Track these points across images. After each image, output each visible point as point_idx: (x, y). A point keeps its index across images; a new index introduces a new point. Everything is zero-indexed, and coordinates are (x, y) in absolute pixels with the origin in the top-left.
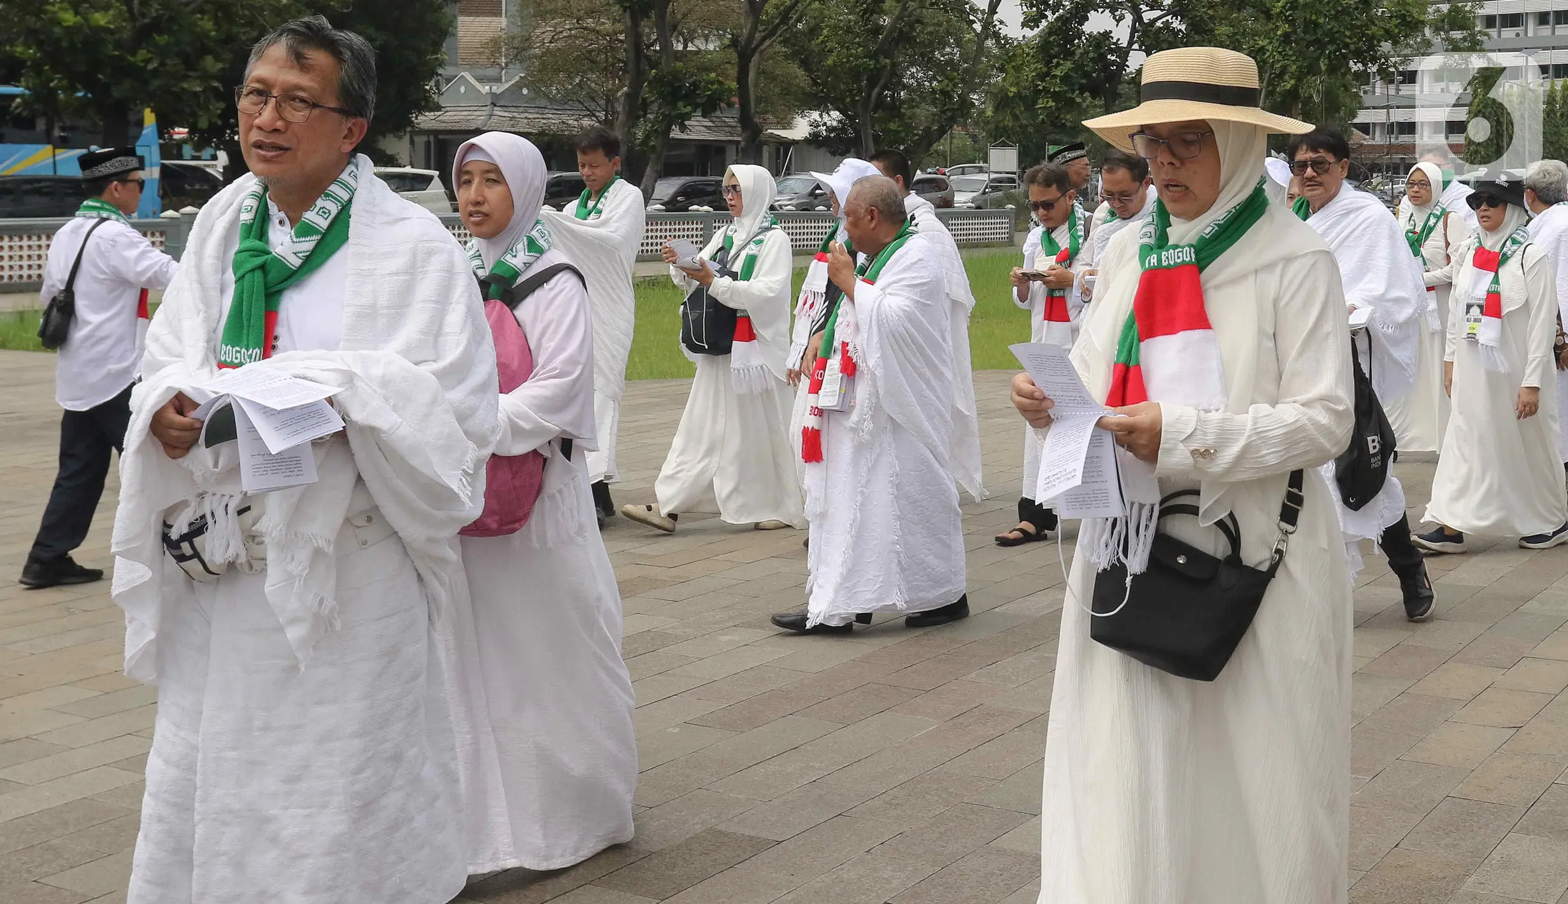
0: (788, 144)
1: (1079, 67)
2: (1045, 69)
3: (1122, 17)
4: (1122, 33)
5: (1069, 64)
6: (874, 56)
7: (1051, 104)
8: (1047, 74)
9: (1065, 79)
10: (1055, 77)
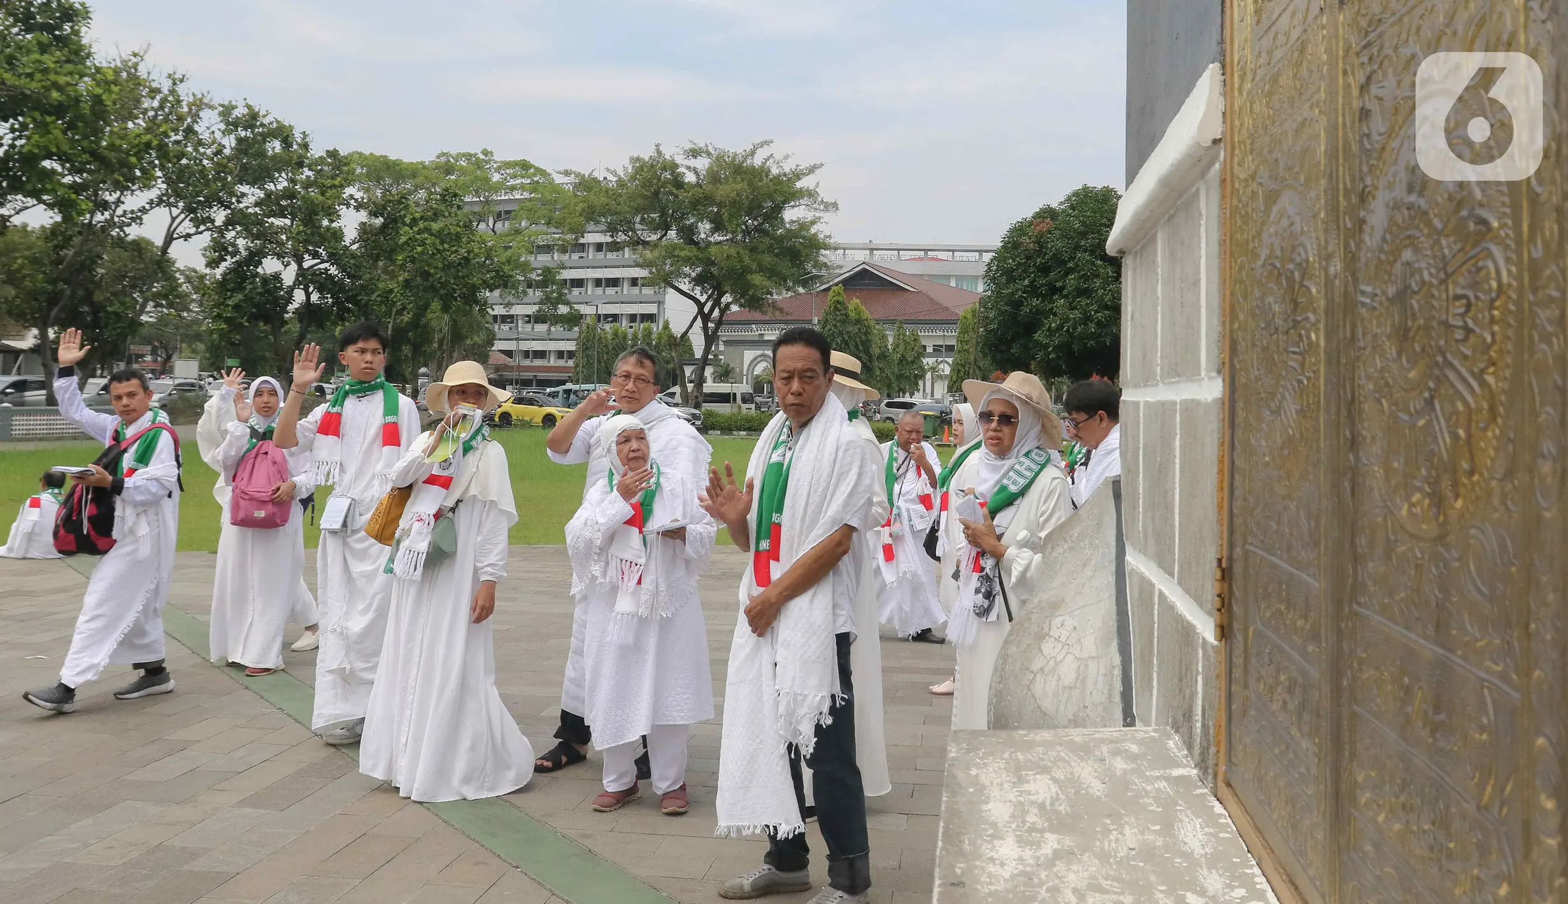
0: (17, 353)
1: (248, 299)
2: (221, 300)
3: (288, 264)
4: (289, 276)
5: (240, 297)
6: (54, 282)
7: (224, 326)
8: (223, 304)
9: (237, 307)
10: (228, 305)
